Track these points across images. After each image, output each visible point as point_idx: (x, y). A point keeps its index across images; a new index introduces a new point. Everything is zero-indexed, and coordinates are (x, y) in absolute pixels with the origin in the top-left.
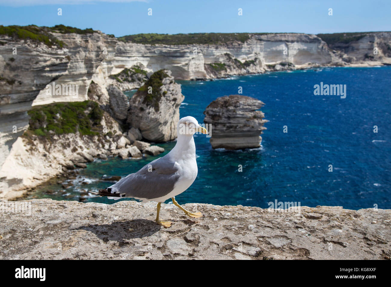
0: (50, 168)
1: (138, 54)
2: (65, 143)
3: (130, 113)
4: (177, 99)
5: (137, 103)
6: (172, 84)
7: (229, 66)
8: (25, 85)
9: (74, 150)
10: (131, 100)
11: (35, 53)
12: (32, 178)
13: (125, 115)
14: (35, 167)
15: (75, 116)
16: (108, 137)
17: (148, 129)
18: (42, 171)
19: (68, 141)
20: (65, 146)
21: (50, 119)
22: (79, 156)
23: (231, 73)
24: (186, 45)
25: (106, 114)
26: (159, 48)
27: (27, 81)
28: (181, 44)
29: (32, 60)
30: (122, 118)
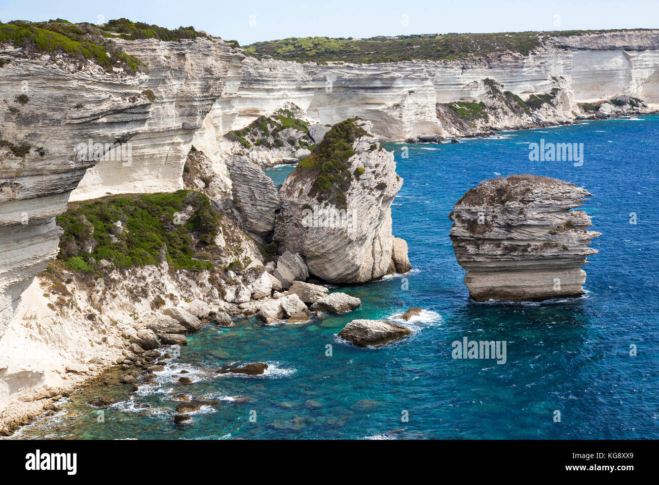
0: (104, 345)
1: (290, 85)
2: (136, 287)
3: (281, 219)
4: (387, 184)
5: (296, 194)
6: (376, 151)
7: (493, 108)
8: (52, 157)
9: (158, 303)
10: (283, 189)
11: (75, 84)
12: (63, 371)
13: (269, 223)
14: (70, 343)
15: (156, 226)
16: (232, 274)
17: (323, 254)
18: (86, 353)
19: (142, 284)
20: (136, 295)
21: (102, 235)
22: (169, 318)
23: (499, 126)
24: (396, 62)
25: (225, 221)
26: (336, 71)
27: (56, 146)
28: (385, 61)
29: (69, 99)
30: (262, 230)
